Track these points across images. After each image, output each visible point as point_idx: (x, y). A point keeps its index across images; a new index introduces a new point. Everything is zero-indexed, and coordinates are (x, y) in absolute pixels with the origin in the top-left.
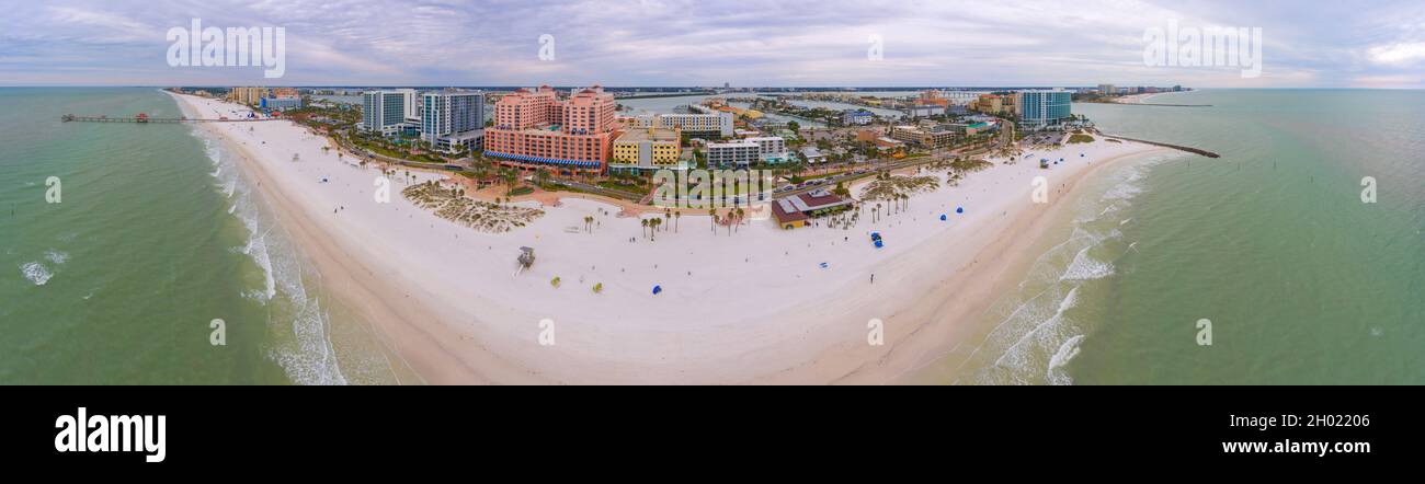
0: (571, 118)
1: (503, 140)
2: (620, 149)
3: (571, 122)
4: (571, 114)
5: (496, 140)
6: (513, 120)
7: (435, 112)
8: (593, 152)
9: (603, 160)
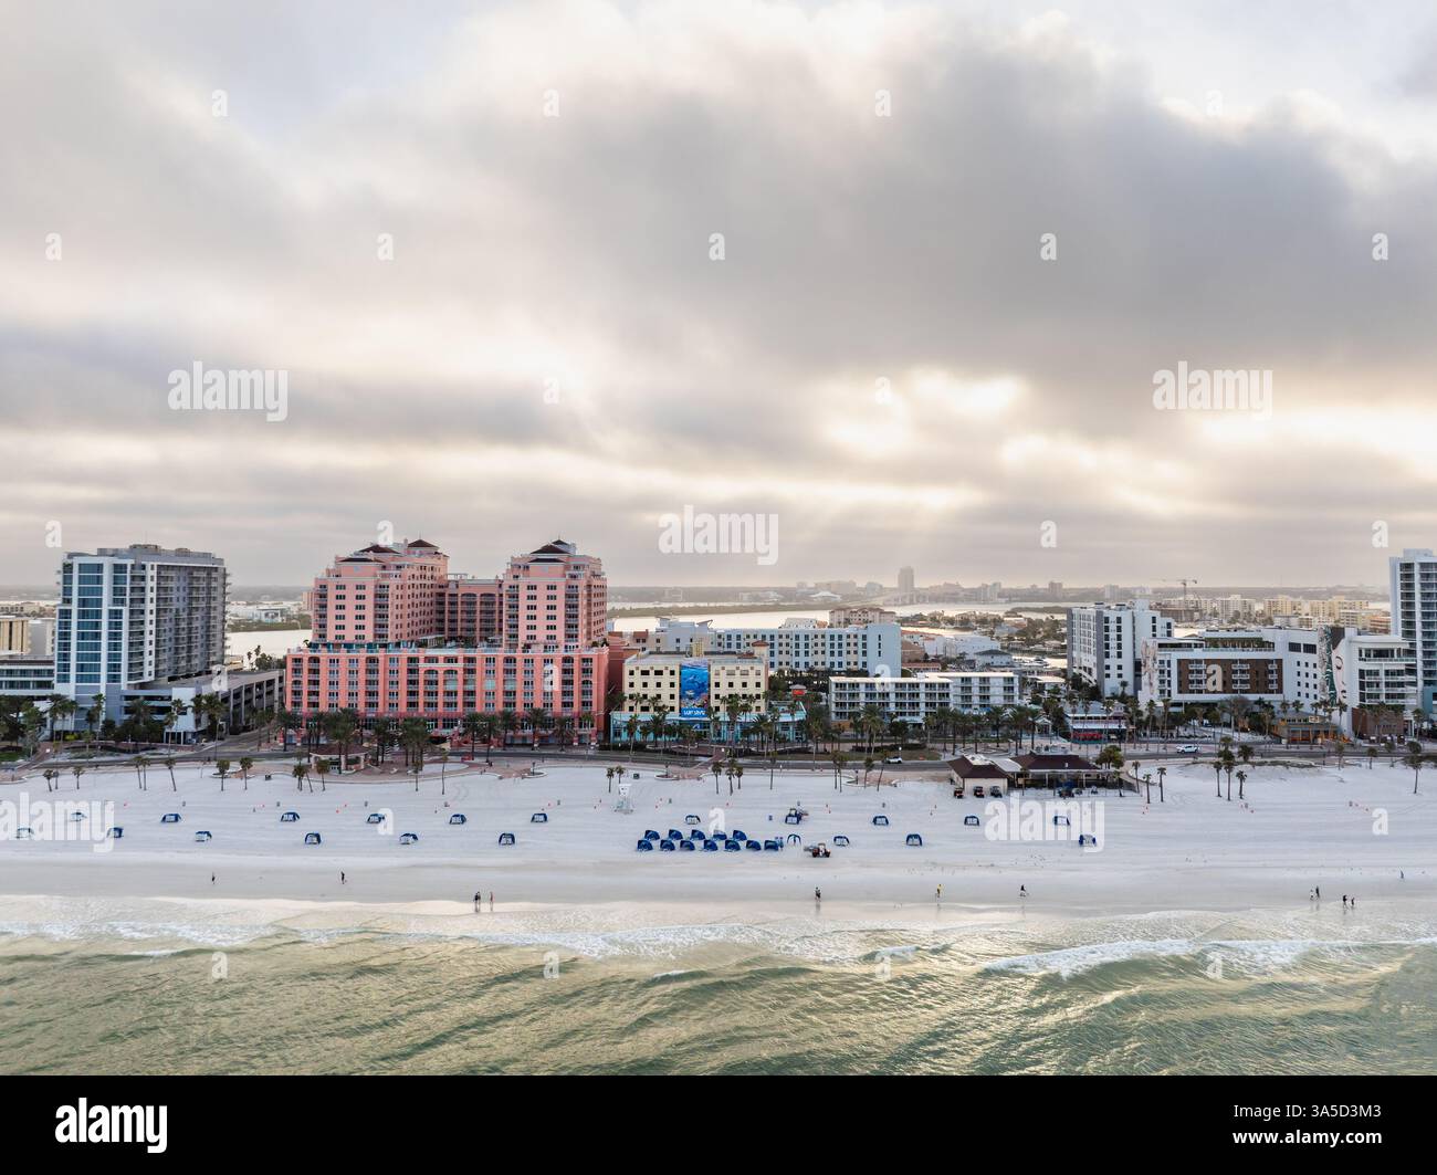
0: (523, 613)
1: (343, 677)
2: (638, 679)
3: (523, 622)
4: (523, 602)
5: (324, 677)
6: (369, 622)
7: (116, 614)
8: (576, 688)
9: (597, 708)
